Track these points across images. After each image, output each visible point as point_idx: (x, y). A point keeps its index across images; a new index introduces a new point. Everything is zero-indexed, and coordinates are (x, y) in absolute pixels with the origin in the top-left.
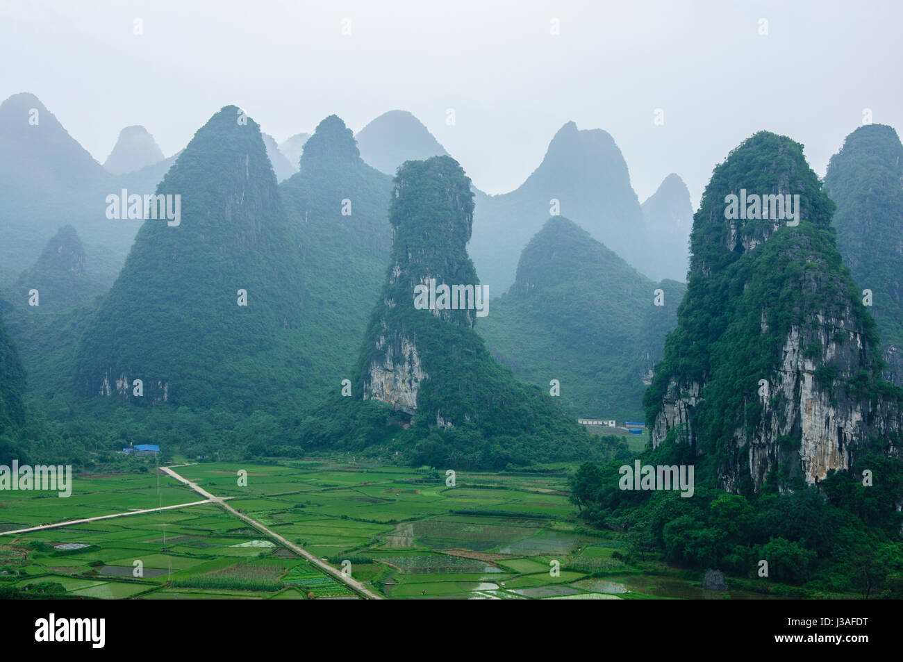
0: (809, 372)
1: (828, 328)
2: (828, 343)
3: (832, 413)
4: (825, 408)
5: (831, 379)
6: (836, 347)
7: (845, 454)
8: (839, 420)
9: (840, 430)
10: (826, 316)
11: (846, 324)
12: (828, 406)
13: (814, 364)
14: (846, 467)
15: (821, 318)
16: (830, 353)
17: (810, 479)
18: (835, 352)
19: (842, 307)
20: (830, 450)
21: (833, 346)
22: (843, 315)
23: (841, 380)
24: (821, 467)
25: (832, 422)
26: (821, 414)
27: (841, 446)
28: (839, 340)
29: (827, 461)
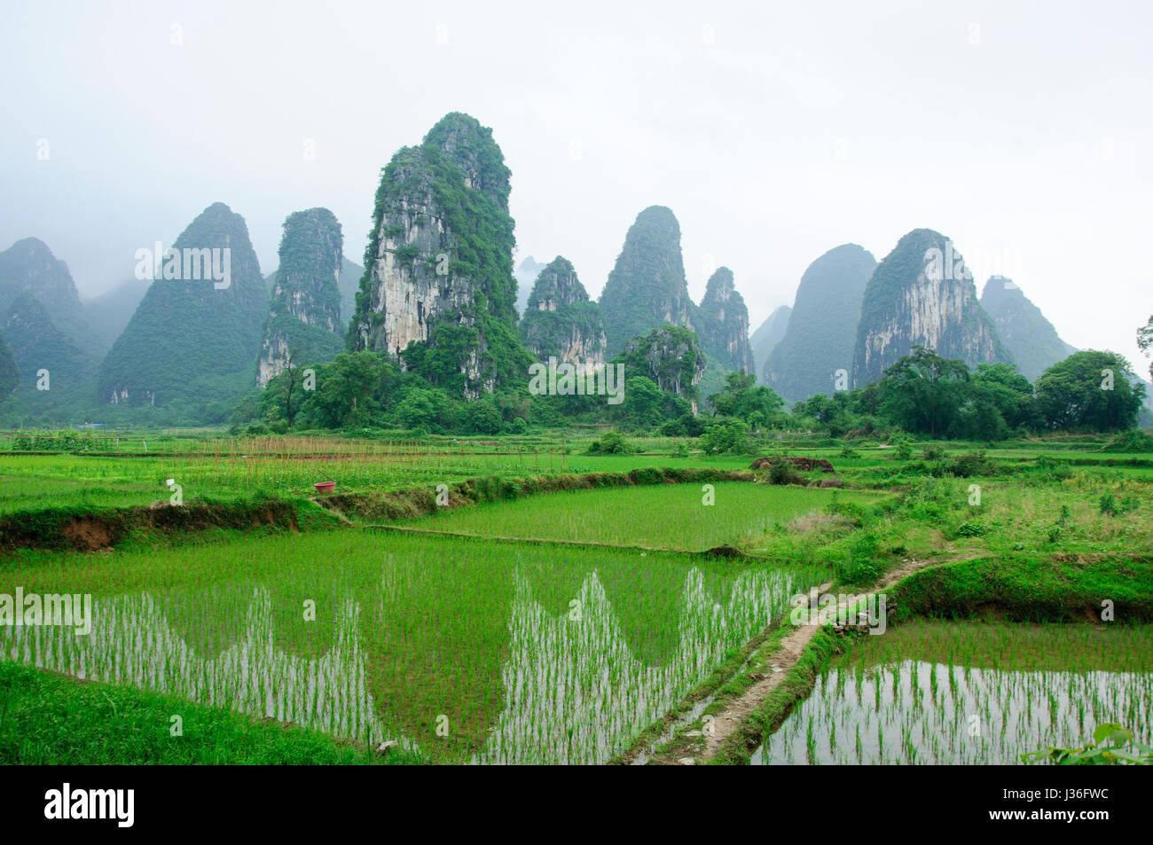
0: (390, 251)
1: (411, 214)
2: (411, 226)
3: (411, 288)
4: (405, 284)
5: (412, 258)
6: (419, 230)
7: (425, 326)
8: (419, 295)
9: (420, 304)
10: (410, 202)
11: (428, 209)
12: (408, 282)
13: (395, 243)
14: (425, 338)
15: (405, 204)
16: (413, 235)
17: (392, 350)
18: (418, 236)
19: (425, 195)
20: (411, 322)
21: (416, 229)
22: (426, 202)
23: (422, 259)
24: (403, 339)
25: (411, 296)
26: (402, 289)
27: (420, 318)
28: (421, 224)
29: (408, 334)
